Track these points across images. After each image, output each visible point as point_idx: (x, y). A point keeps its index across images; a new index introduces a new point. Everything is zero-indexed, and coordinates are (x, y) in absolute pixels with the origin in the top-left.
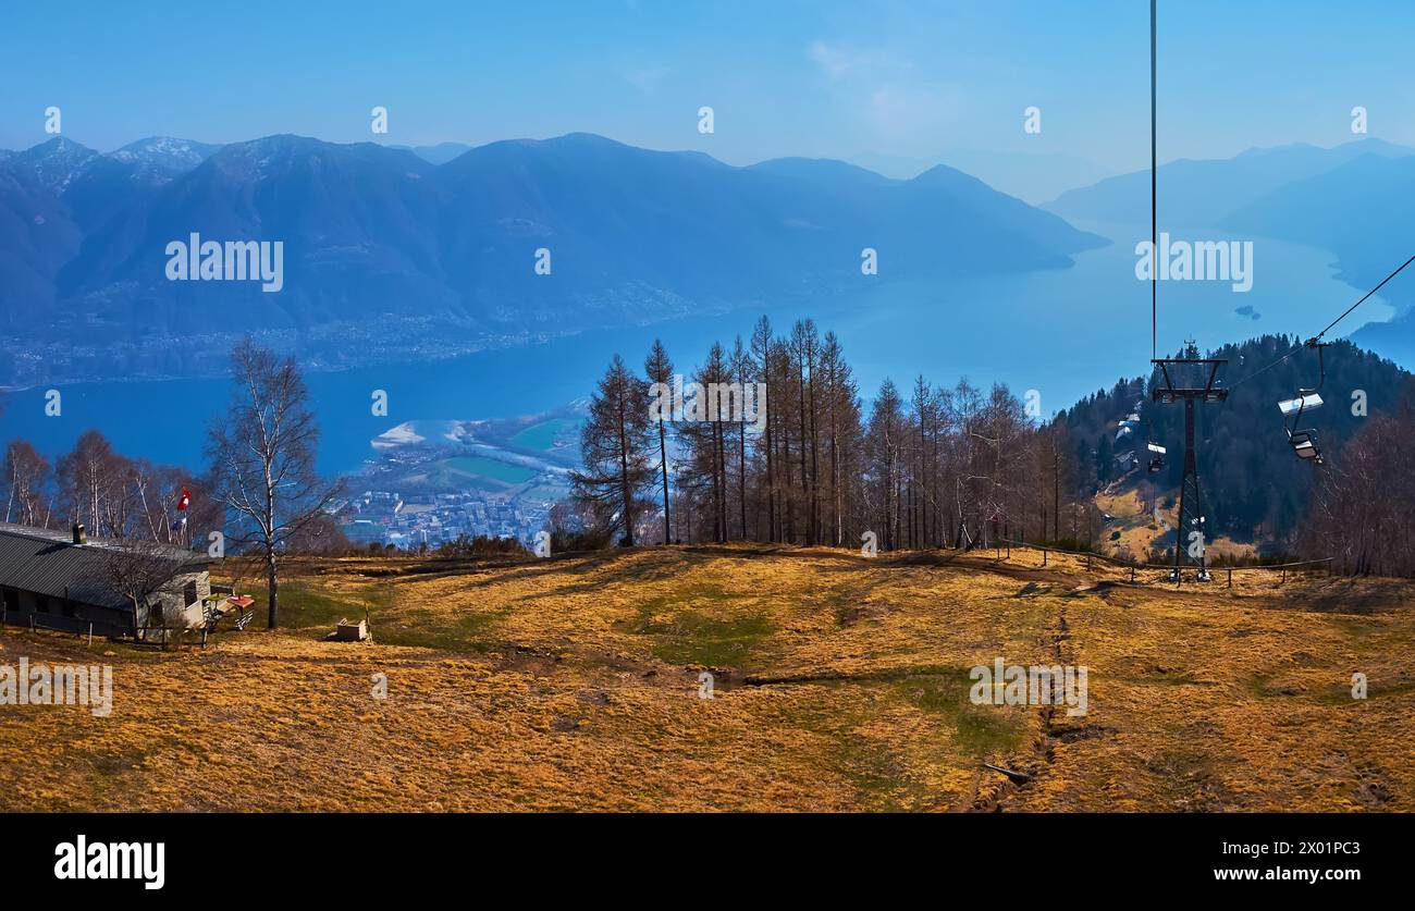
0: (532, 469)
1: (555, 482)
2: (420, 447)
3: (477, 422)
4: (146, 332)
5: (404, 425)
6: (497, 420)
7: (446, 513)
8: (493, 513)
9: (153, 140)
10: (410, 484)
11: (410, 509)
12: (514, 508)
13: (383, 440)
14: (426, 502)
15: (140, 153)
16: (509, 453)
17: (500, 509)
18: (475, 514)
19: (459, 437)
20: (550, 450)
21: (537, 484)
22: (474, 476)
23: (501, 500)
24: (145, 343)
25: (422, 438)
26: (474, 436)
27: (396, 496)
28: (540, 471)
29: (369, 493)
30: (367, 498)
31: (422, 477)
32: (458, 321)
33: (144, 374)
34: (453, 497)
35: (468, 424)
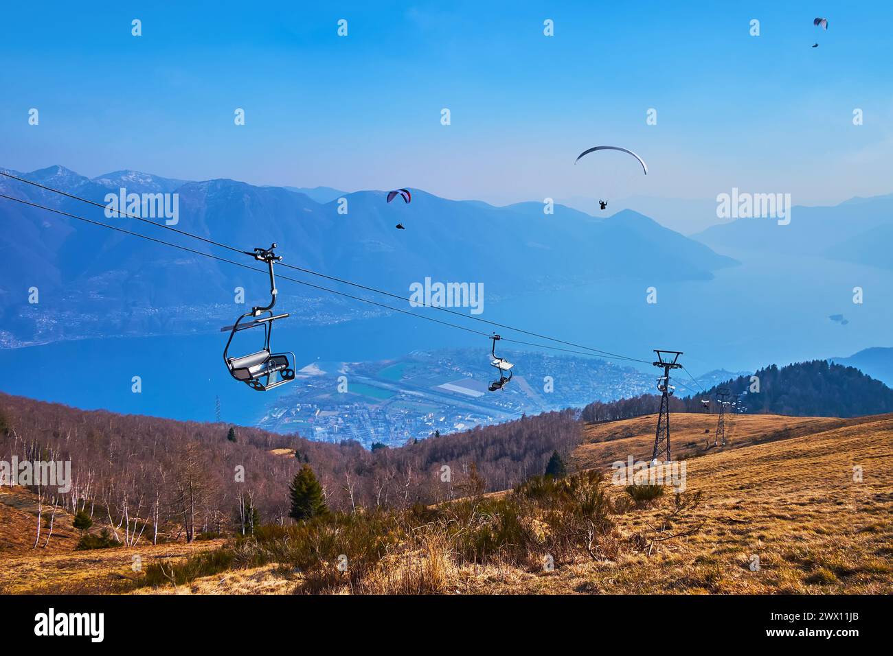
0: (392, 391)
1: (406, 399)
2: (324, 378)
3: (356, 363)
4: (134, 304)
5: (313, 364)
6: (367, 362)
7: (346, 416)
8: (373, 415)
9: (126, 173)
10: (323, 399)
11: (324, 413)
12: (385, 413)
13: (301, 373)
14: (333, 409)
15: (118, 181)
16: (377, 382)
17: (377, 414)
18: (363, 416)
19: (346, 372)
20: (401, 381)
21: (396, 399)
22: (359, 395)
23: (377, 408)
24: (134, 313)
25: (325, 373)
26: (356, 372)
27: (315, 406)
28: (397, 392)
29: (298, 405)
30: (298, 407)
31: (326, 396)
32: (338, 302)
33: (135, 332)
34: (348, 407)
35: (351, 364)
